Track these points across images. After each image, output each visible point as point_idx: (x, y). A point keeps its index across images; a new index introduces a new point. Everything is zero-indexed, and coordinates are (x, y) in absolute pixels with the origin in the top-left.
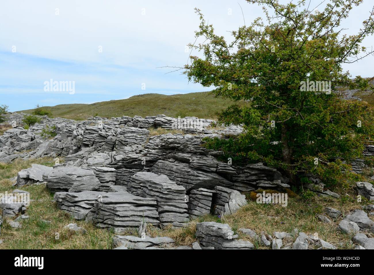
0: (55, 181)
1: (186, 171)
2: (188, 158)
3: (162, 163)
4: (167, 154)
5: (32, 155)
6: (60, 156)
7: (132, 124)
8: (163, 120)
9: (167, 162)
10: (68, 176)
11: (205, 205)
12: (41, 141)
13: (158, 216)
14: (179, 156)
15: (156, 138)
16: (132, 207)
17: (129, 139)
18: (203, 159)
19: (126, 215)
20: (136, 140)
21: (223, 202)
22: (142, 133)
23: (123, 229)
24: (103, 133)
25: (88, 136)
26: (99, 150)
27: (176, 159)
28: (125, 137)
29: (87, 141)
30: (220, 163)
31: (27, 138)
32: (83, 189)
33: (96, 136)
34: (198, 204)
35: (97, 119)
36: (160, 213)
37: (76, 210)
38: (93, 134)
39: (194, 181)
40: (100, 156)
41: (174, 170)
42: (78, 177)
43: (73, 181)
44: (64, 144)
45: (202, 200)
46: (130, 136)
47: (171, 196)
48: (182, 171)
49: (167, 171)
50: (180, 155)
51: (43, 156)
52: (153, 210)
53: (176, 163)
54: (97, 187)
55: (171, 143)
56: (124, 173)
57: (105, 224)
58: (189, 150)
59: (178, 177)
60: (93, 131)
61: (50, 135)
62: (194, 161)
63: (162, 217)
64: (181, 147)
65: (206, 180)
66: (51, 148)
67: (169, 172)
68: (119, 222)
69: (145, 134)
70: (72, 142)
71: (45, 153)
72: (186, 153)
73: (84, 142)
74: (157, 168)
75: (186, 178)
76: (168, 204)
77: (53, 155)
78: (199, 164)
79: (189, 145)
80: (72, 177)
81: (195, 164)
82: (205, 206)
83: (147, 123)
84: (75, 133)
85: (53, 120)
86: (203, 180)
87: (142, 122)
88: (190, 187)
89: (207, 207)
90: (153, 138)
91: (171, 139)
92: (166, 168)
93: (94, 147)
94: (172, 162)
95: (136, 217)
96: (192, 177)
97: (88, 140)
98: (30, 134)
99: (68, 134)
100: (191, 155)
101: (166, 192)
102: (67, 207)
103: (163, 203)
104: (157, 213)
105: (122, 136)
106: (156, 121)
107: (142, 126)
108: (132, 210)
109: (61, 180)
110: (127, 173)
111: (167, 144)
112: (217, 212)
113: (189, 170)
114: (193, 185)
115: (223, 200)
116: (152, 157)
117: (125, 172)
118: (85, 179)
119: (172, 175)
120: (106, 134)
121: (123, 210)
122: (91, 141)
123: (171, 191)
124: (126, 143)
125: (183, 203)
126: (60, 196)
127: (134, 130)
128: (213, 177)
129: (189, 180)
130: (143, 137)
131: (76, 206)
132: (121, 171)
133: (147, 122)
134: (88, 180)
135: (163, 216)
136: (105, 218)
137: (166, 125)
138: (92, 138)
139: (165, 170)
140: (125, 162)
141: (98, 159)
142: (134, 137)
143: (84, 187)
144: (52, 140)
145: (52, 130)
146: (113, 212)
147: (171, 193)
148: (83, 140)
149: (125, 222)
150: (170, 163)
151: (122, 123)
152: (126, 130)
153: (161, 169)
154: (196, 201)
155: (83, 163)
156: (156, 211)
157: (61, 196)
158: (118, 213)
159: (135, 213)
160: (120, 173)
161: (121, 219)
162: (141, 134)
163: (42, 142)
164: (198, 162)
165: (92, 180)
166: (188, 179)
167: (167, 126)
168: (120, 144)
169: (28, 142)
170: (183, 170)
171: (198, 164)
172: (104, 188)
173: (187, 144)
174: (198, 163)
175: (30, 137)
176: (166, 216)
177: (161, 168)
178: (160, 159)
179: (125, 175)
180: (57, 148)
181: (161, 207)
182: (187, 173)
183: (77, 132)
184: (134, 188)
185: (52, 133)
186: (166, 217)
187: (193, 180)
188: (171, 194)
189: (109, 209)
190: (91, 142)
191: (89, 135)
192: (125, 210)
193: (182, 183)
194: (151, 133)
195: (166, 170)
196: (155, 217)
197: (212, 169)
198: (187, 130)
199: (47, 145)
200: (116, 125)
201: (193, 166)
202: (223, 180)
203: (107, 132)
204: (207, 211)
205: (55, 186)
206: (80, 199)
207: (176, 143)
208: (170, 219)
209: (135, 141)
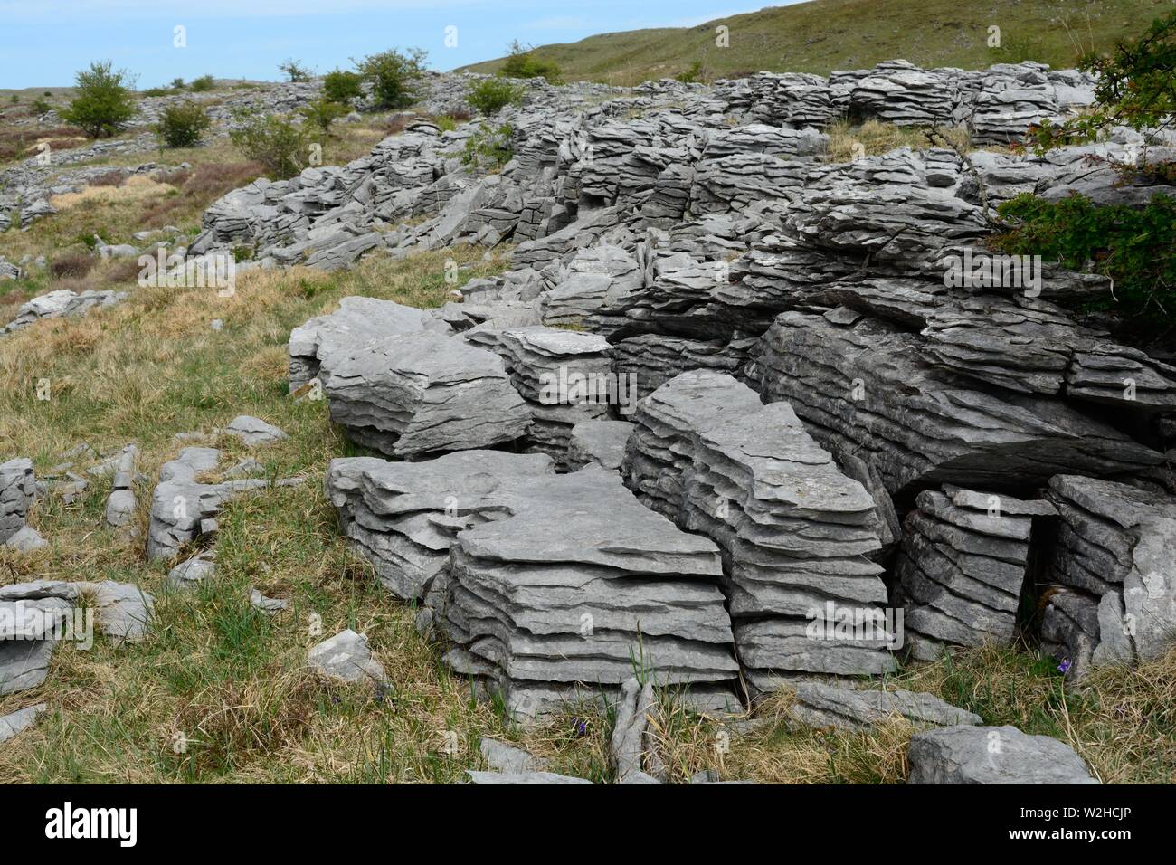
0: (354, 395)
1: (898, 382)
2: (916, 311)
3: (793, 330)
4: (827, 280)
5: (425, 234)
6: (510, 242)
7: (766, 109)
8: (886, 85)
9: (817, 327)
10: (398, 378)
11: (985, 585)
12: (461, 183)
13: (730, 638)
14: (875, 297)
15: (836, 174)
16: (599, 590)
17: (739, 178)
18: (991, 322)
19: (567, 630)
20: (770, 178)
21: (1090, 578)
22: (795, 146)
23: (552, 696)
24: (654, 152)
25: (599, 165)
26: (635, 221)
27: (865, 312)
28: (723, 169)
29: (594, 182)
30: (1085, 344)
31: (415, 173)
32: (456, 438)
33: (626, 165)
34: (948, 578)
35: (664, 89)
36: (740, 621)
37: (394, 555)
38: (620, 155)
39: (933, 447)
40: (593, 264)
41: (845, 372)
42: (434, 385)
43: (416, 402)
44: (527, 194)
45: (970, 562)
46: (742, 163)
47: (794, 537)
48: (881, 380)
49: (815, 372)
50: (883, 290)
51: (456, 241)
52: (706, 604)
53: (863, 333)
54: (515, 432)
55: (846, 226)
56: (650, 356)
57: (478, 658)
58: (928, 265)
59: (865, 411)
60: (616, 144)
61: (491, 159)
62: (940, 336)
63: (751, 646)
64: (890, 249)
65: (996, 445)
66: (485, 210)
67: (826, 375)
68: (529, 665)
69: (811, 152)
70: (554, 187)
71: (464, 228)
72: (916, 278)
73: (585, 190)
74: (775, 352)
75: (897, 423)
76: (780, 578)
77: (486, 239)
78: (966, 355)
79: (927, 241)
80: (410, 383)
81: (942, 349)
82: (988, 591)
83: (824, 102)
84: (564, 151)
85: (564, 93)
86: (979, 446)
87: (802, 99)
88: (915, 474)
89: (995, 595)
90: (818, 175)
91: (844, 208)
92: (811, 356)
93: (618, 205)
94: (843, 326)
95: (619, 637)
96: (927, 422)
97: (600, 178)
98: (429, 157)
99: (543, 157)
100: (936, 294)
101: (766, 520)
102: (366, 533)
103: (752, 574)
104: (726, 620)
105: (714, 166)
106: (860, 94)
107: (803, 118)
108: (593, 605)
109: (373, 394)
110: (662, 356)
111: (828, 228)
112: (1053, 631)
113: (917, 379)
114: (929, 468)
115: (1091, 565)
116: (761, 289)
117: (655, 351)
118: (461, 394)
119: (836, 394)
120: (664, 155)
121: (548, 602)
122: (611, 183)
123: (792, 514)
124: (730, 191)
125: (860, 576)
126: (340, 480)
127: (762, 139)
128: (1037, 429)
129: (912, 435)
130: (798, 164)
131: (391, 533)
132: (638, 348)
133: (826, 96)
134: (478, 398)
135: (756, 640)
136: (477, 628)
137: (900, 110)
138: (615, 170)
139: (807, 366)
140: (656, 306)
141: (588, 275)
142: (761, 168)
143: (459, 432)
144: (493, 179)
145: (499, 137)
146: (503, 607)
147: (795, 525)
148: (583, 181)
149: (560, 666)
150: (830, 331)
151: (737, 106)
152: (733, 138)
153: (792, 360)
154: (939, 560)
155: (551, 284)
156: (719, 609)
157: (342, 483)
158: (522, 620)
159: (613, 621)
160: (635, 355)
161: (539, 648)
162: (794, 150)
163: (462, 186)
164: (961, 341)
165: (495, 400)
166: (906, 428)
167: (906, 114)
168: (704, 196)
169: (418, 186)
170: (887, 374)
171: (958, 353)
172: (556, 429)
173: (919, 232)
174: (962, 346)
175: (429, 169)
176: (769, 639)
177: (792, 354)
178: (790, 306)
179: (653, 364)
180: (506, 209)
181: (744, 591)
182: (902, 397)
183: (573, 148)
184: (649, 459)
185: (502, 149)
186: (767, 644)
187: (930, 439)
188: (794, 532)
189: (485, 589)
190: (610, 187)
191: (605, 161)
192: (556, 602)
193: (880, 444)
194: (832, 148)
195: (814, 364)
196: (715, 641)
197: (1037, 381)
198: (981, 128)
199: (471, 199)
200: (710, 113)
201: (936, 358)
202: (1099, 444)
203: (668, 145)
204: (995, 620)
205: (355, 418)
206: (409, 506)
207: (866, 228)
208: (791, 658)
209: (766, 186)
